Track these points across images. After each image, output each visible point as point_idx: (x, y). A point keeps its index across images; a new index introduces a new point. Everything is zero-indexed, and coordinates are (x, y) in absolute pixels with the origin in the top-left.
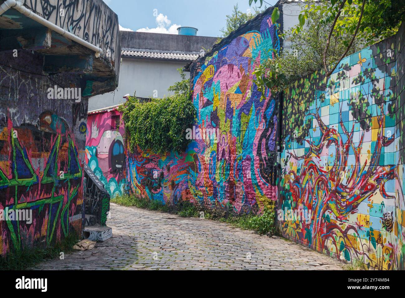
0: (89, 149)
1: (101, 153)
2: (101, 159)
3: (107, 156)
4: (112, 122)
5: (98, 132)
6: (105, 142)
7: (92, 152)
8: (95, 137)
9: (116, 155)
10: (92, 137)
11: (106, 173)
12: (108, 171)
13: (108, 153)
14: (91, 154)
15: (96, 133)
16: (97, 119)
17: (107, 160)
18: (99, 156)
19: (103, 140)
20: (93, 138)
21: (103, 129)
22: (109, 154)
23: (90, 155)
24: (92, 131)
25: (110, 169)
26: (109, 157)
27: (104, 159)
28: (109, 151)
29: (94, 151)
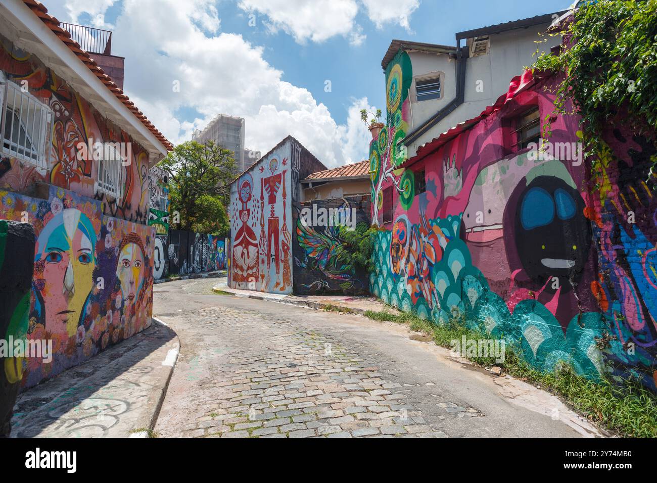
0: (441, 225)
1: (475, 230)
2: (479, 245)
3: (500, 234)
4: (506, 137)
5: (460, 179)
6: (485, 199)
7: (451, 230)
8: (455, 194)
9: (538, 230)
10: (446, 195)
11: (500, 284)
12: (510, 280)
13: (501, 227)
14: (448, 235)
15: (456, 182)
16: (455, 150)
17: (502, 244)
18: (471, 238)
19: (480, 193)
20: (449, 198)
21: (476, 166)
22: (505, 229)
23: (446, 237)
24: (446, 182)
25: (517, 271)
26: (506, 236)
27: (488, 245)
28: (505, 219)
29: (455, 227)
